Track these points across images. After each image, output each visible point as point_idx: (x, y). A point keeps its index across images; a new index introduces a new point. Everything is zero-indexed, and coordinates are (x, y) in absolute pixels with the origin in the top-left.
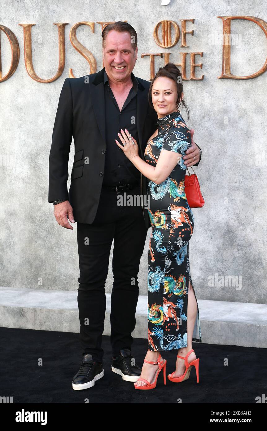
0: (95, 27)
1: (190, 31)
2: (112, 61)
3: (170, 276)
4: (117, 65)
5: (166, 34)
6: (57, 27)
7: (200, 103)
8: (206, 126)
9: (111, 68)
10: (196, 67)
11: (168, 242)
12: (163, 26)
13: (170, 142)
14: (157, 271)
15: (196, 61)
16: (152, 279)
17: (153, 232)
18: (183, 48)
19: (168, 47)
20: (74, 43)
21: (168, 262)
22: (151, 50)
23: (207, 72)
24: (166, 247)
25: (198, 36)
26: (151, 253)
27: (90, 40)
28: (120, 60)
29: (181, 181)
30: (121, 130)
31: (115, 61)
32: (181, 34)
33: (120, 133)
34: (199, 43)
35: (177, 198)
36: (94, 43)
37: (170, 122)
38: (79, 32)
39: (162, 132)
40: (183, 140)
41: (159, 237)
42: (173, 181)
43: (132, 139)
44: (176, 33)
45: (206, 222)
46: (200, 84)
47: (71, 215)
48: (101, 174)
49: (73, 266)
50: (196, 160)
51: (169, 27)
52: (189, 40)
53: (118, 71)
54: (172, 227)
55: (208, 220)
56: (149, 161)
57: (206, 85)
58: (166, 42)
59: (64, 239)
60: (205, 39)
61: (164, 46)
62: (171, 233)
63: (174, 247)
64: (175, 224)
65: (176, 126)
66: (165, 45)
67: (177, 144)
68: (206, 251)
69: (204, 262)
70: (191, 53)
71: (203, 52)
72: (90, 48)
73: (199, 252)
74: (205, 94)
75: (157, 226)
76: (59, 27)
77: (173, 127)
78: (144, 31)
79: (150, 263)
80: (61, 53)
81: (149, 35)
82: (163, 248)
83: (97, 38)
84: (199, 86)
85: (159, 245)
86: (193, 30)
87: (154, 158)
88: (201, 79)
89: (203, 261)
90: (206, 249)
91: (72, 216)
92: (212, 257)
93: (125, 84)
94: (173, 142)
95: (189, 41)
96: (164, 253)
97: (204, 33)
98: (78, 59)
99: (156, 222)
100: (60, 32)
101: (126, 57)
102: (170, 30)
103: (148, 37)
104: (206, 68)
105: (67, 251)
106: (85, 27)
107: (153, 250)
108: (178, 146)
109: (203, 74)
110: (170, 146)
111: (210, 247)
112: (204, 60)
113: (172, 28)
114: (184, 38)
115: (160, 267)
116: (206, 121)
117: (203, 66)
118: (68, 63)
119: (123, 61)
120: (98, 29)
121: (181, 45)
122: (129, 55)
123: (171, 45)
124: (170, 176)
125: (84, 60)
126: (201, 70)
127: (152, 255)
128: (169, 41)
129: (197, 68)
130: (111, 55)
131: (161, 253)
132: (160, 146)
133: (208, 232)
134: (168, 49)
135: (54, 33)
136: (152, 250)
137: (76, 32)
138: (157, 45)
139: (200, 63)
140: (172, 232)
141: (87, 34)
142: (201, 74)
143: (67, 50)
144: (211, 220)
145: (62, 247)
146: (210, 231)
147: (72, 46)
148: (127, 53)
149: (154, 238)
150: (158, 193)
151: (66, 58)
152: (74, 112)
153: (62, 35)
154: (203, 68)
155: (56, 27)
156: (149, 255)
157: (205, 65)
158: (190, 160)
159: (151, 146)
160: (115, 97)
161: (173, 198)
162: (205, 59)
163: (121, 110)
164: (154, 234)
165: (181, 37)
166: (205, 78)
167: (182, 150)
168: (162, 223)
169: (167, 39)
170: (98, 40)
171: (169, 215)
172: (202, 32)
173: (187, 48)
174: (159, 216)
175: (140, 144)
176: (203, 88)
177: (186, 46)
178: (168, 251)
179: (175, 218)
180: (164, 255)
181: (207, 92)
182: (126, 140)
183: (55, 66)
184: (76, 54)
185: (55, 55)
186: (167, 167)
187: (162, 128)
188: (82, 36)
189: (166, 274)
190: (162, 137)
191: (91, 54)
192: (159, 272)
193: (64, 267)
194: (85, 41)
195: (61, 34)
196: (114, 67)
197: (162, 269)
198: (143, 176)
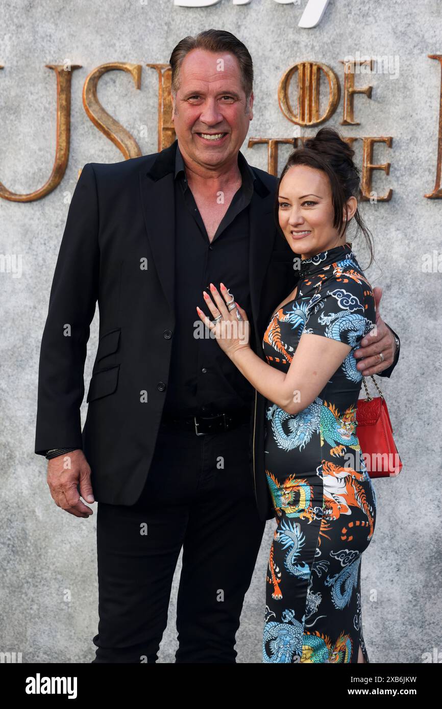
0: (143, 75)
1: (364, 87)
2: (196, 120)
3: (316, 634)
4: (208, 129)
5: (308, 94)
6: (54, 74)
7: (381, 253)
8: (395, 306)
9: (193, 138)
10: (375, 172)
11: (316, 551)
12: (301, 75)
13: (322, 316)
14: (285, 621)
15: (375, 158)
16: (273, 640)
17: (279, 528)
18: (347, 127)
19: (311, 123)
20: (94, 111)
21: (314, 601)
22: (270, 131)
23: (400, 183)
24: (310, 565)
25: (382, 101)
26: (273, 576)
27: (130, 106)
28: (214, 117)
29: (348, 407)
30: (212, 285)
31: (202, 118)
32: (342, 94)
33: (209, 292)
34: (383, 116)
35: (337, 447)
36: (137, 113)
37: (327, 268)
38: (104, 86)
39: (306, 291)
40: (355, 312)
41: (293, 537)
42: (328, 406)
43: (236, 307)
44: (331, 93)
45: (388, 533)
46: (382, 211)
47: (85, 485)
48: (160, 385)
49: (68, 629)
50: (385, 360)
51: (314, 77)
52: (360, 110)
53: (207, 142)
54: (324, 515)
55: (392, 527)
56: (271, 358)
57: (397, 213)
58: (306, 111)
59: (49, 567)
60: (397, 107)
61: (301, 122)
62: (321, 529)
63: (329, 563)
64: (332, 508)
65: (338, 278)
66: (303, 119)
67: (341, 321)
68: (385, 600)
69: (378, 627)
70: (366, 139)
71: (392, 136)
72: (129, 125)
73: (368, 603)
74: (394, 234)
75: (291, 512)
76: (59, 73)
77: (332, 281)
78: (257, 87)
79: (270, 601)
80: (61, 133)
81: (269, 95)
82: (303, 566)
83: (145, 102)
84: (381, 216)
85: (294, 558)
86: (370, 85)
87: (284, 352)
88: (386, 198)
89: (377, 624)
90: (384, 596)
91: (89, 487)
92: (399, 615)
93: (225, 177)
94: (330, 316)
95: (361, 112)
96: (305, 577)
97: (397, 93)
98: (101, 148)
99: (288, 504)
100: (61, 86)
101: (229, 111)
102: (318, 84)
103: (265, 101)
104: (398, 174)
105: (54, 595)
106: (119, 75)
107: (277, 570)
108: (342, 325)
109: (391, 188)
110: (324, 324)
111: (394, 591)
112: (395, 155)
113: (321, 81)
114: (349, 103)
115: (293, 611)
116: (395, 297)
117: (391, 169)
118: (75, 158)
119: (220, 118)
120: (149, 80)
121: (341, 120)
122: (237, 105)
123: (318, 119)
124: (321, 396)
125: (112, 151)
126: (386, 179)
127: (276, 582)
128: (314, 109)
129: (376, 174)
130: (192, 105)
131: (297, 577)
132: (301, 324)
133: (391, 556)
134: (310, 129)
135: (46, 88)
136: (275, 570)
137: (99, 87)
138: (286, 119)
139: (383, 162)
140: (325, 527)
141: (124, 92)
142: (385, 187)
143: (76, 128)
144: (397, 526)
145: (43, 585)
146: (396, 553)
147: (88, 119)
148: (230, 101)
149: (282, 541)
150: (292, 435)
151: (71, 145)
152: (103, 241)
153: (65, 92)
154: (390, 173)
155: (51, 75)
156: (268, 582)
157: (396, 166)
158: (371, 360)
159: (279, 323)
160: (200, 210)
161: (327, 447)
162: (397, 154)
163: (211, 240)
164: (283, 532)
165: (341, 102)
166: (394, 196)
167: (353, 335)
168: (302, 505)
169: (310, 106)
170: (148, 105)
171: (318, 487)
172: (392, 90)
173: (354, 127)
174: (296, 489)
175: (255, 318)
176: (388, 219)
177: (353, 123)
178: (313, 573)
179: (332, 494)
180: (305, 583)
181: (398, 230)
182: (223, 309)
183: (47, 163)
184: (95, 138)
185: (47, 137)
186: (315, 373)
187: (307, 282)
188: (112, 95)
189: (306, 630)
190: (304, 301)
191: (130, 137)
192: (290, 623)
193: (47, 633)
194: (118, 107)
195: (62, 90)
196: (199, 134)
197: (298, 617)
198: (260, 395)
